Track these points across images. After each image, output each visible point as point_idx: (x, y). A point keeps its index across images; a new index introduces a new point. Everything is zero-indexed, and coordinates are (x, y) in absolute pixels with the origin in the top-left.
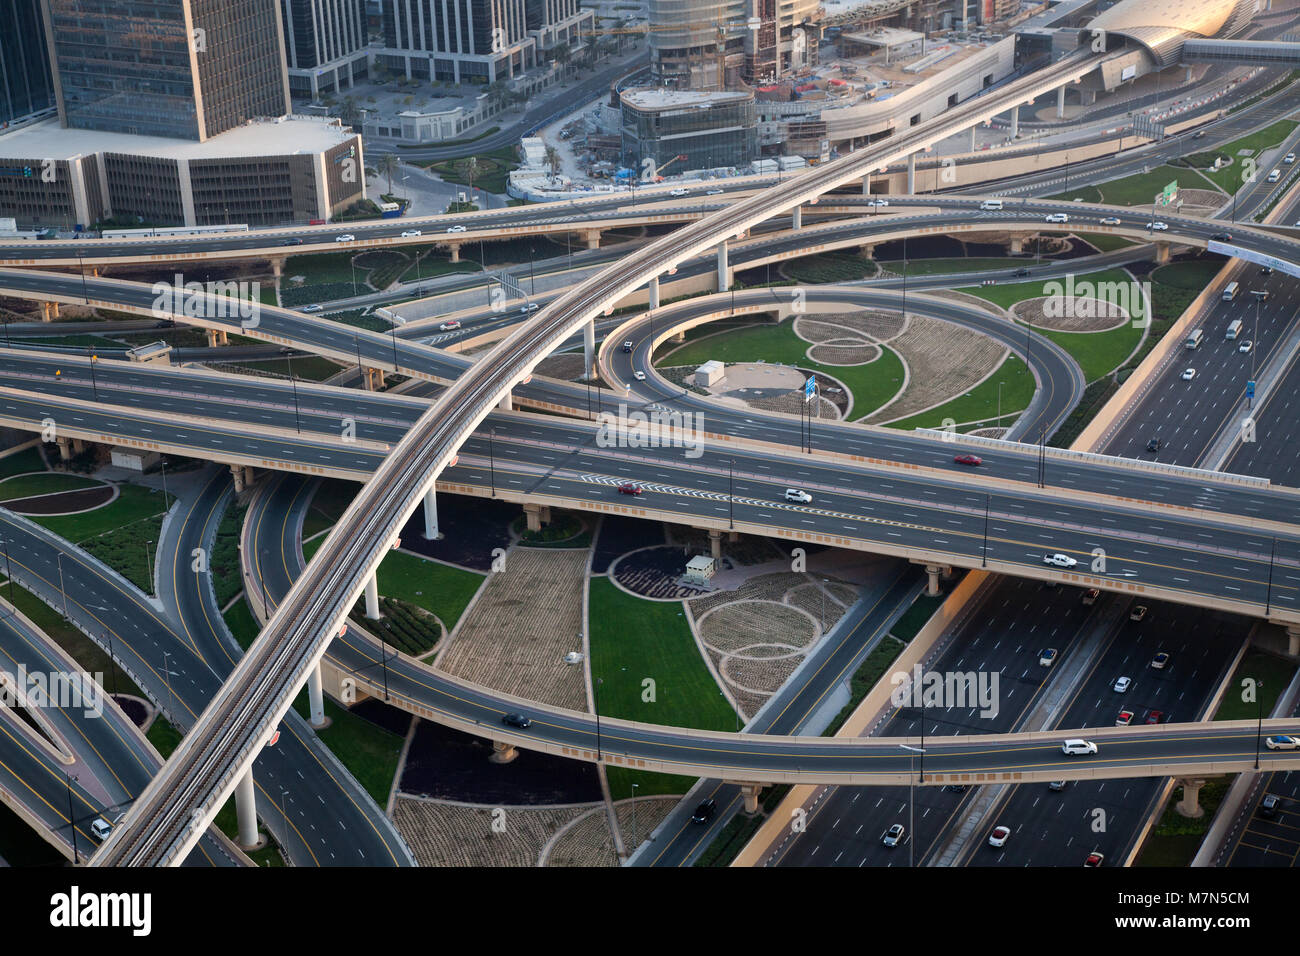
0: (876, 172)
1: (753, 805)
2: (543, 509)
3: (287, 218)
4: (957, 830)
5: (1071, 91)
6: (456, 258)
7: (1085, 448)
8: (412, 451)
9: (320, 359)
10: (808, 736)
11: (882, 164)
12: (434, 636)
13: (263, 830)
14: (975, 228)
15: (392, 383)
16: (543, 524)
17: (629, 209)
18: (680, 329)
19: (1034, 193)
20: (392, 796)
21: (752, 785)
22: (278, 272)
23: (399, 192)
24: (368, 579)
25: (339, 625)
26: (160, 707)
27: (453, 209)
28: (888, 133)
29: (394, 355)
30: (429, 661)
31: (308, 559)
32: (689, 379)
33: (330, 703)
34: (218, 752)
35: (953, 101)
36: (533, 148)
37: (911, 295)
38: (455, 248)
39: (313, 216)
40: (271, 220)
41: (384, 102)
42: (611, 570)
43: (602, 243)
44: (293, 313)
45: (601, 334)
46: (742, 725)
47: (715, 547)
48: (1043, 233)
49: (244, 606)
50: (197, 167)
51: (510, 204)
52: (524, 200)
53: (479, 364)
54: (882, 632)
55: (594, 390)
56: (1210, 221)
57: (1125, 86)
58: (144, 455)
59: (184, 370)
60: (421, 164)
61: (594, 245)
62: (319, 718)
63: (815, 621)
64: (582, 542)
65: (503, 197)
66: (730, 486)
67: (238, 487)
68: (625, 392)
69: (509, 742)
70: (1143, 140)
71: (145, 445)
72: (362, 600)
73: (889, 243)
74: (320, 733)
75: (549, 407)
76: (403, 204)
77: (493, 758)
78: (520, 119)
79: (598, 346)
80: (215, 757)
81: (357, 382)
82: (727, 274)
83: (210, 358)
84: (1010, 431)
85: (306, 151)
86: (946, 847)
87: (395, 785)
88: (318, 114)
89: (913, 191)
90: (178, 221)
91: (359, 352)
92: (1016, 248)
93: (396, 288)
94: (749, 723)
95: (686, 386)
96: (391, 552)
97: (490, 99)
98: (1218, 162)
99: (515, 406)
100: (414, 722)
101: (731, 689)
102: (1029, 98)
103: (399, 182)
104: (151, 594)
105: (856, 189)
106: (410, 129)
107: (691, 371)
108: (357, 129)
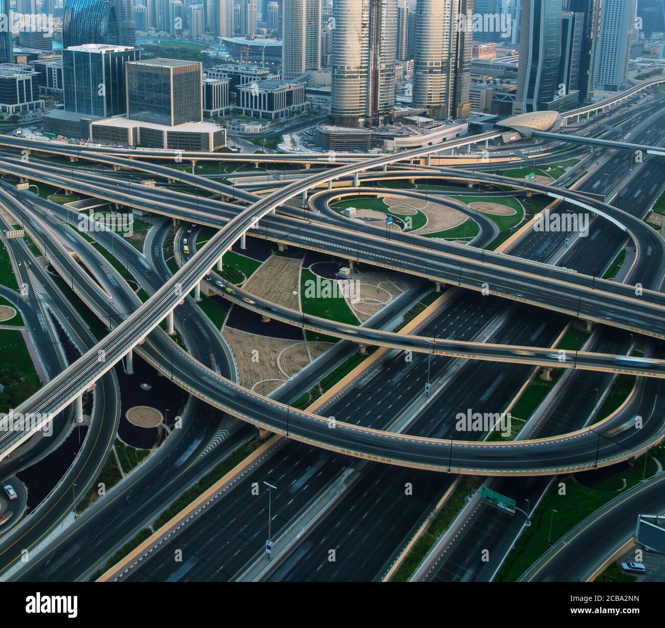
0: (416, 158)
1: (363, 351)
2: (285, 245)
3: (199, 149)
4: (447, 371)
5: (491, 142)
6: (257, 167)
7: (500, 252)
8: (238, 222)
9: (207, 191)
10: (386, 332)
11: (418, 155)
12: (241, 279)
13: (175, 329)
14: (454, 178)
15: (231, 200)
16: (284, 250)
17: (322, 159)
18: (340, 196)
19: (477, 170)
20: (223, 326)
21: (364, 344)
22: (194, 164)
23: (238, 146)
24: (219, 259)
25: (208, 271)
26: (142, 286)
27: (257, 152)
28: (420, 147)
29: (233, 192)
30: (240, 286)
31: (198, 250)
32: (342, 212)
33: (202, 295)
34: (162, 303)
35: (444, 140)
36: (287, 138)
37: (429, 196)
38: (257, 164)
39: (208, 149)
40: (193, 150)
41: (234, 121)
42: (310, 267)
43: (310, 168)
44: (198, 177)
45: (309, 194)
46: (360, 324)
47: (351, 265)
48: (481, 183)
49: (174, 260)
50: (169, 133)
51: (277, 153)
52: (283, 152)
53: (264, 198)
54: (417, 302)
55: (306, 211)
56: (547, 186)
57: (512, 142)
58: (143, 211)
59: (160, 189)
60: (246, 139)
61: (308, 168)
62: (198, 298)
63: (390, 294)
64: (300, 257)
65: (275, 151)
66: (358, 247)
67: (175, 225)
68: (318, 214)
69: (268, 316)
70: (519, 159)
71: (144, 209)
72: (216, 265)
73: (420, 179)
74: (198, 303)
75: (289, 214)
76: (239, 149)
77: (262, 320)
78: (282, 129)
79: (308, 198)
80: (160, 305)
81: (219, 198)
82: (358, 182)
83: (168, 187)
84: (469, 243)
85: (207, 132)
86: (443, 376)
87: (224, 324)
88: (212, 122)
89: (429, 164)
90: (162, 147)
91: (221, 190)
92: (471, 186)
93: (235, 173)
94: (363, 324)
95: (341, 214)
96: (228, 251)
97: (272, 123)
98: (550, 168)
99: (276, 213)
100: (233, 305)
101: (356, 311)
102: (475, 142)
103: (238, 143)
104: (142, 252)
105: (409, 162)
106: (243, 129)
107: (344, 210)
108: (225, 127)
